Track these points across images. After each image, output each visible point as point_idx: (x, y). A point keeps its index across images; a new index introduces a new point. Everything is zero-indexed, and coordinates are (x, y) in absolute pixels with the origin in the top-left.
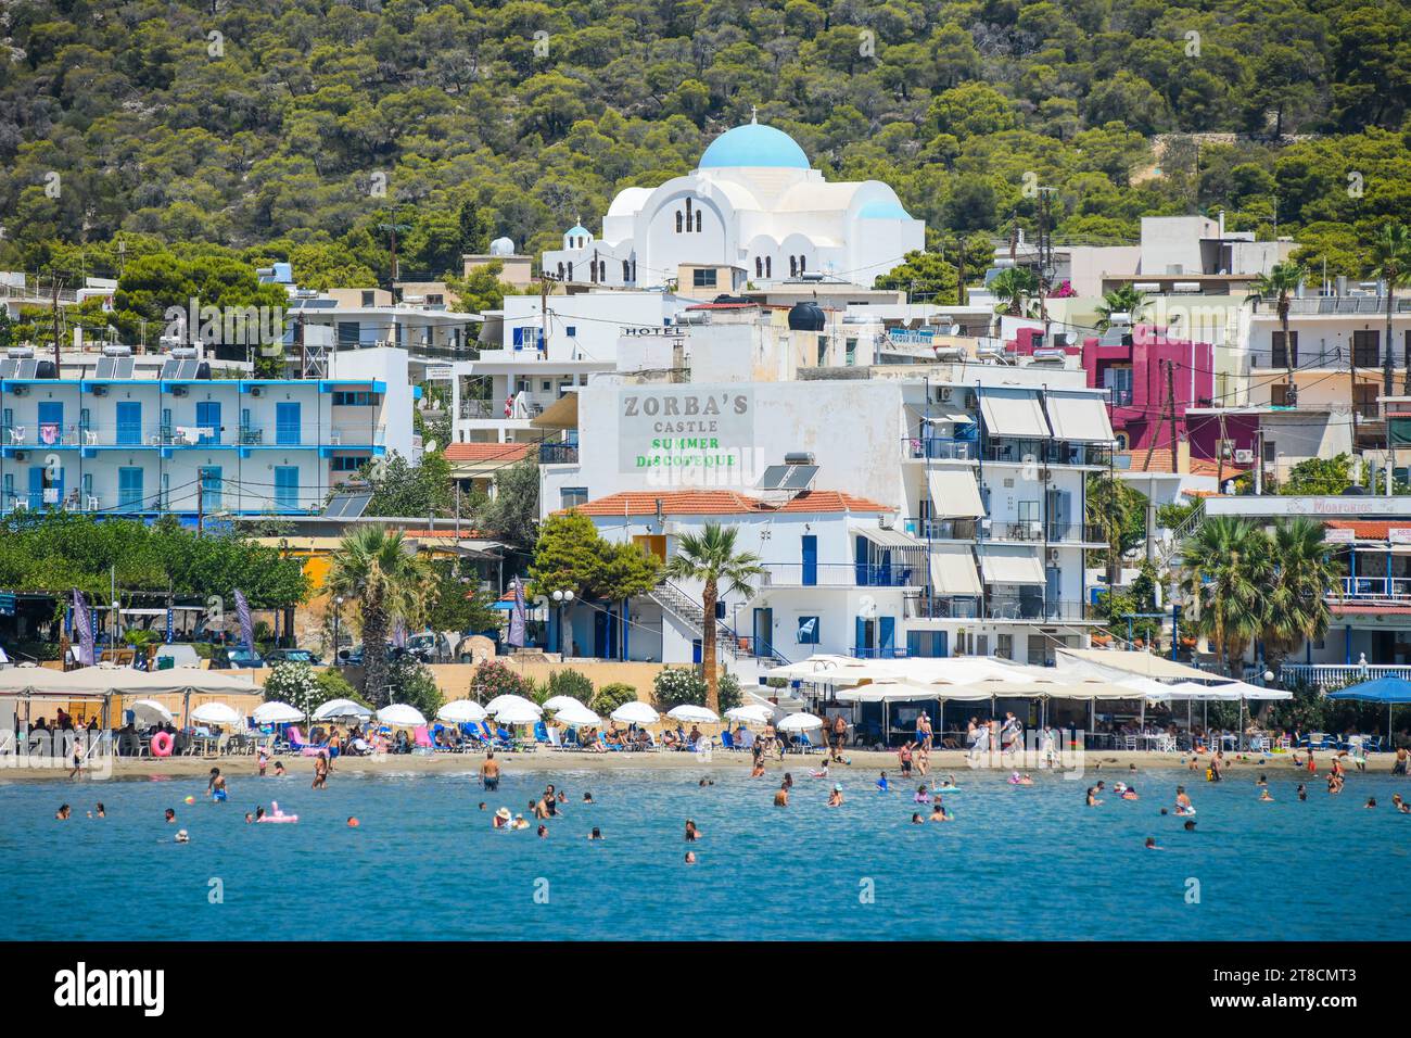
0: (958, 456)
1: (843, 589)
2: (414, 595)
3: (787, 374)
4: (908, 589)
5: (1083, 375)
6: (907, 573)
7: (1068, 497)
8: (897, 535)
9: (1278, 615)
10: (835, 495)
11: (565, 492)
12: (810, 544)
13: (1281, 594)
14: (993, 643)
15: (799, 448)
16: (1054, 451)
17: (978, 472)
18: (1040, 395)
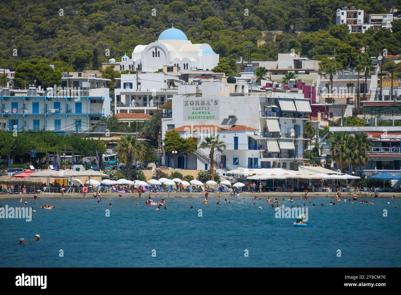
0: (273, 116)
1: (245, 150)
2: (140, 152)
3: (227, 95)
4: (261, 151)
5: (303, 95)
6: (261, 146)
7: (300, 126)
8: (259, 136)
9: (356, 157)
10: (243, 126)
11: (169, 126)
12: (236, 139)
13: (356, 151)
14: (281, 165)
15: (232, 114)
16: (297, 114)
17: (279, 120)
18: (294, 100)
